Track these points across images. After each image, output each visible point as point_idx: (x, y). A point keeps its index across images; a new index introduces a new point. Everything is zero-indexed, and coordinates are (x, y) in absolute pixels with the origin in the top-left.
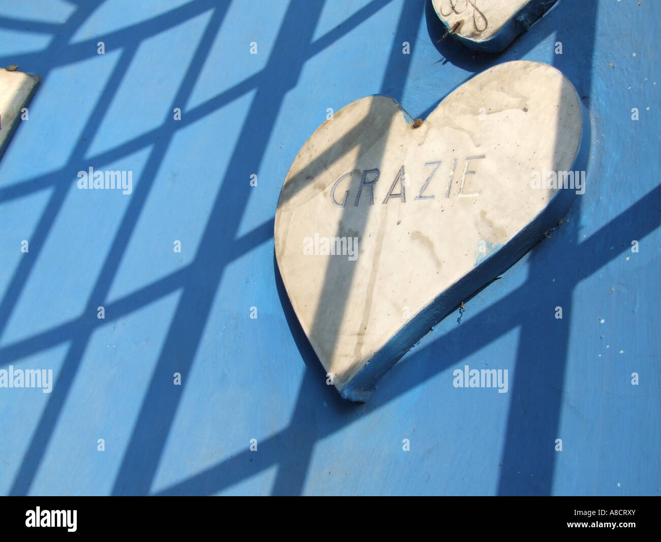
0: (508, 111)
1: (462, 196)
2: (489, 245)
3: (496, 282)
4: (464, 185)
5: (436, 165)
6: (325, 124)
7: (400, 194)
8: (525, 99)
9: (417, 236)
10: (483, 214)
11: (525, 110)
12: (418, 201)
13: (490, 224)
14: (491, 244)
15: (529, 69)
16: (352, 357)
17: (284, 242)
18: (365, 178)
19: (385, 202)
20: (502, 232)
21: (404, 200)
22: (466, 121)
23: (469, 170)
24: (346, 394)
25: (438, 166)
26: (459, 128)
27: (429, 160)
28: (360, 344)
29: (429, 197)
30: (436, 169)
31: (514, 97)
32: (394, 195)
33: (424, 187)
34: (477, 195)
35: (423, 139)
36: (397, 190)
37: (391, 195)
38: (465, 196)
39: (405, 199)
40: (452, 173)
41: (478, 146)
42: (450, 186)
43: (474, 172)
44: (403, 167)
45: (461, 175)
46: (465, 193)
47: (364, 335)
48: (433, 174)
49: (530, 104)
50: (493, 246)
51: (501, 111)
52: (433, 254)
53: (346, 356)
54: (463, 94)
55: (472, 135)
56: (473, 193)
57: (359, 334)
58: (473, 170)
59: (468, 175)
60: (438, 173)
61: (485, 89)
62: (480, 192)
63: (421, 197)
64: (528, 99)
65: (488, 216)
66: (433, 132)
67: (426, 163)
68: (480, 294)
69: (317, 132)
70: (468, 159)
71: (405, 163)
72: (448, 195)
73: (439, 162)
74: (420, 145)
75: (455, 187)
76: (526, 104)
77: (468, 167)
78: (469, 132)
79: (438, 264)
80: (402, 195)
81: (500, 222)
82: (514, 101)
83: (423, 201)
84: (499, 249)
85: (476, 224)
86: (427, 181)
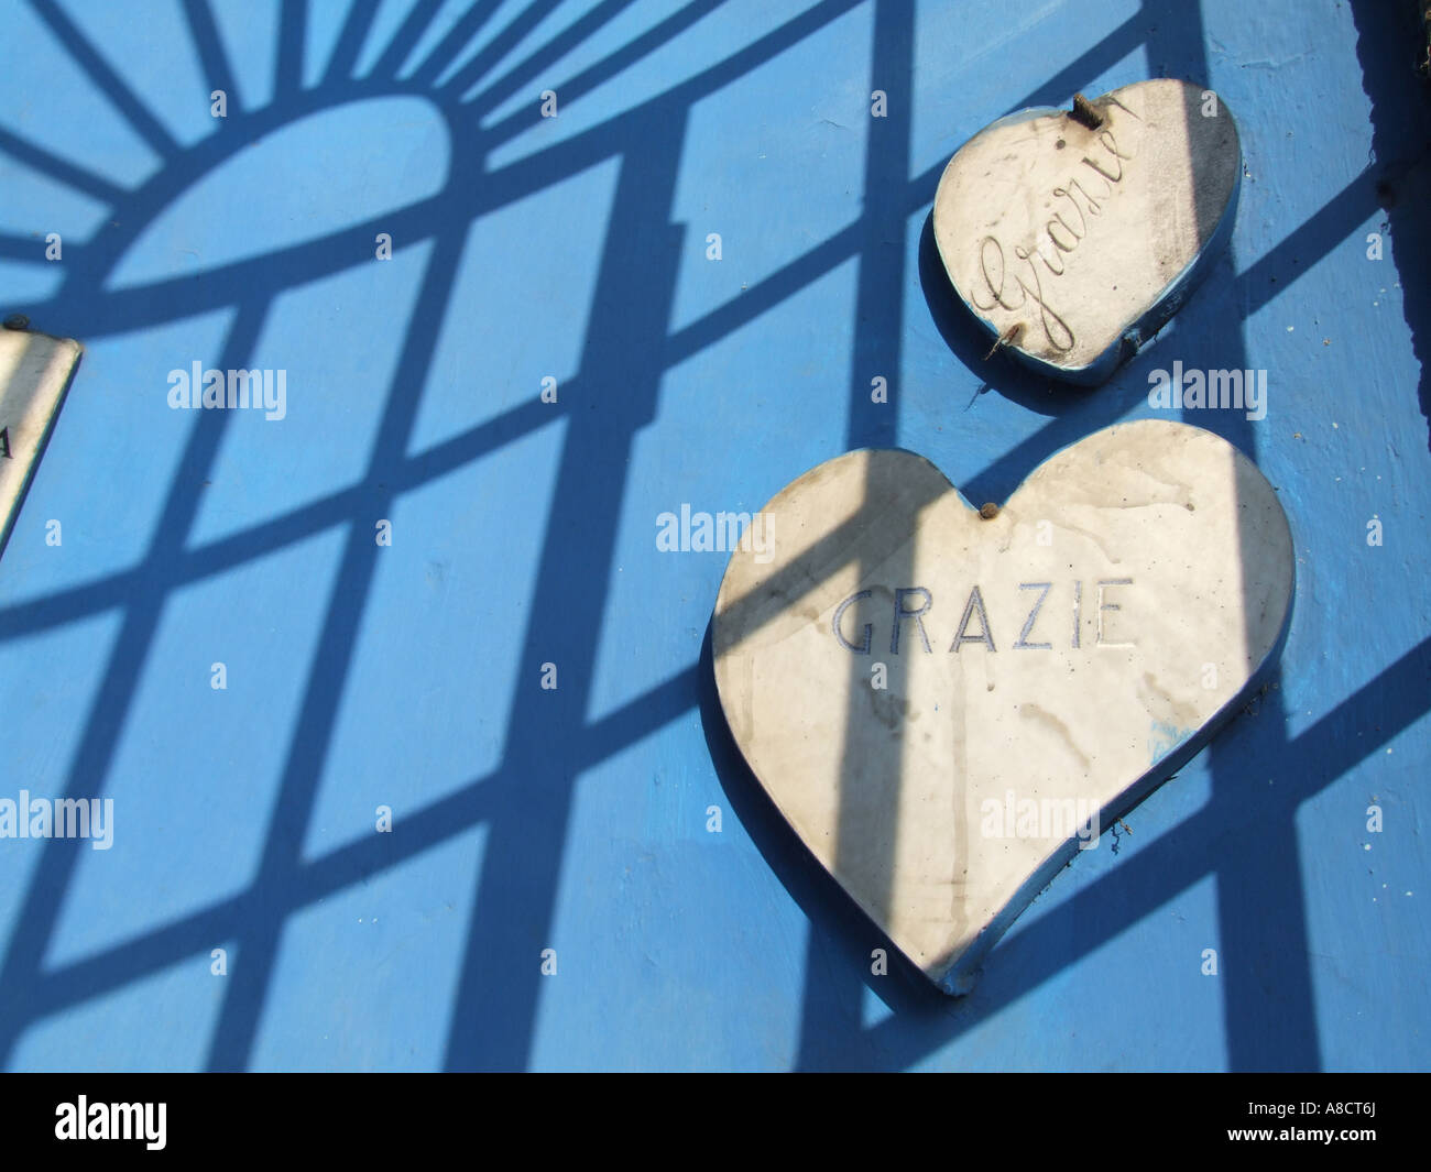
0: (1159, 505)
1: (1104, 646)
2: (1169, 731)
3: (1168, 785)
4: (1103, 627)
5: (1042, 590)
6: (786, 493)
7: (981, 637)
8: (1185, 488)
9: (1030, 711)
10: (1150, 679)
11: (1190, 507)
12: (1021, 652)
13: (1166, 697)
14: (1175, 729)
15: (1181, 438)
16: (950, 921)
17: (748, 716)
18: (901, 601)
19: (955, 648)
20: (1189, 710)
21: (993, 647)
22: (1084, 516)
23: (1109, 601)
24: (952, 987)
25: (1046, 592)
26: (1072, 528)
27: (1028, 580)
28: (960, 899)
29: (1041, 645)
30: (1044, 595)
31: (1164, 482)
32: (969, 637)
33: (1028, 627)
34: (1130, 645)
35: (1007, 541)
36: (974, 628)
37: (962, 637)
38: (1109, 646)
39: (993, 645)
40: (1076, 606)
41: (1116, 561)
42: (1078, 629)
43: (1117, 607)
44: (976, 588)
45: (1092, 609)
46: (1107, 642)
47: (964, 883)
48: (1039, 605)
49: (1195, 497)
50: (1179, 733)
51: (1146, 504)
52: (1070, 744)
53: (936, 920)
54: (1067, 466)
55: (1102, 544)
56: (1123, 642)
57: (953, 882)
58: (1115, 602)
59: (1107, 611)
60: (1049, 603)
61: (1109, 462)
62: (1136, 642)
63: (1024, 644)
64: (1191, 488)
65: (1159, 683)
66: (1023, 531)
67: (1023, 586)
68: (1145, 804)
69: (772, 508)
70: (1101, 582)
71: (981, 582)
72: (1077, 642)
73: (1048, 585)
74: (1002, 551)
75: (1087, 631)
76: (1190, 499)
77: (1104, 597)
78: (1095, 537)
79: (1084, 762)
80: (987, 638)
81: (1183, 694)
82: (1166, 490)
83: (1029, 651)
84: (1189, 737)
85: (1140, 696)
86: (1030, 615)
